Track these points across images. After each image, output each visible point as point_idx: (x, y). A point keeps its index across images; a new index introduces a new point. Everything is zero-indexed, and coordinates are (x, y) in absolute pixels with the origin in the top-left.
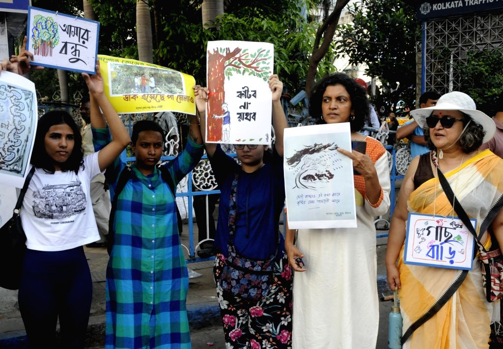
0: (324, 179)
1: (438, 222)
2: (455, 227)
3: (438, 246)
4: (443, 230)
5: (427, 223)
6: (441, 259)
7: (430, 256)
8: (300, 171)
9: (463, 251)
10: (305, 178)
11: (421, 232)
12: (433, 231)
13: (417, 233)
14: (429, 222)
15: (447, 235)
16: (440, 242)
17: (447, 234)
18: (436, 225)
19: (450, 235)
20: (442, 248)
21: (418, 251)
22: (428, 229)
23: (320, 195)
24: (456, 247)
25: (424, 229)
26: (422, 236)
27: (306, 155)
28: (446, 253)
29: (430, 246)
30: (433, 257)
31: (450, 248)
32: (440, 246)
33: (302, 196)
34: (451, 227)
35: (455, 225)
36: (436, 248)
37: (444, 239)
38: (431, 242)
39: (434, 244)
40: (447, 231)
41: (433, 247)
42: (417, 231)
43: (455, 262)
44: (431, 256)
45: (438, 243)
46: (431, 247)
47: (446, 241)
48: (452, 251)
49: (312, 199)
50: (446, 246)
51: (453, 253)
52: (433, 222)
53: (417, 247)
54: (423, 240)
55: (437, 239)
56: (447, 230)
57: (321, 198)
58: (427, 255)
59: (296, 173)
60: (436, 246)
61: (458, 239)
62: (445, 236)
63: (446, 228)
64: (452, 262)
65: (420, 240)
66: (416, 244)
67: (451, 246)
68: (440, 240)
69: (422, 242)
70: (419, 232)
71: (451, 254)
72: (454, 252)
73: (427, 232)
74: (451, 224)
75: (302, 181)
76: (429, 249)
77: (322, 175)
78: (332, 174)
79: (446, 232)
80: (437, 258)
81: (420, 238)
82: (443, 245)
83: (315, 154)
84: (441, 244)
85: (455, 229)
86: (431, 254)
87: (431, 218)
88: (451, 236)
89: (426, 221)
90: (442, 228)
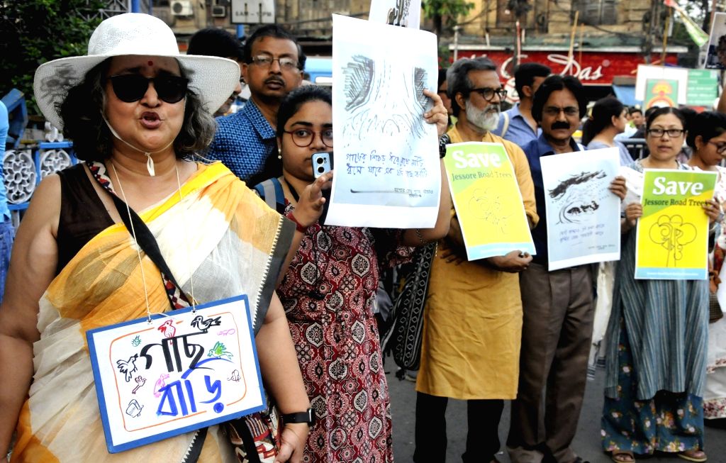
0: (589, 211)
1: (163, 329)
2: (203, 327)
3: (178, 384)
4: (180, 342)
5: (137, 341)
6: (194, 409)
7: (168, 414)
8: (565, 204)
9: (236, 373)
10: (570, 212)
11: (130, 367)
12: (157, 353)
13: (121, 371)
14: (142, 337)
15: (191, 352)
16: (182, 373)
17: (191, 349)
18: (159, 337)
19: (198, 349)
20: (188, 384)
21: (136, 411)
22: (144, 353)
23: (584, 229)
24: (217, 370)
25: (136, 356)
26: (135, 375)
27: (572, 185)
28: (201, 392)
29: (160, 391)
30: (174, 413)
31: (207, 378)
32: (183, 382)
33: (566, 232)
34: (196, 330)
35: (204, 323)
36: (174, 389)
37: (186, 362)
38: (159, 382)
39: (168, 382)
40: (188, 342)
41: (167, 389)
42: (120, 366)
43: (225, 404)
44: (170, 411)
45: (175, 376)
46: (163, 393)
47: (193, 367)
48: (212, 383)
49: (576, 234)
50: (197, 378)
51: (215, 387)
52: (151, 334)
53: (130, 405)
54: (141, 383)
55: (170, 369)
56: (190, 340)
57: (585, 232)
58: (160, 412)
59: (561, 207)
60: (173, 384)
61: (220, 351)
62: (189, 355)
63: (185, 337)
64: (219, 408)
65: (133, 384)
66: (127, 397)
67: (207, 372)
68: (180, 369)
69: (138, 387)
70: (124, 369)
71: (212, 391)
72: (218, 384)
73: (144, 359)
74: (193, 324)
75: (567, 215)
76: (161, 397)
77: (587, 207)
78: (598, 204)
79: (186, 345)
80: (185, 412)
81: (132, 380)
82: (187, 379)
83: (582, 184)
84: (184, 376)
85: (205, 331)
86: (167, 407)
87: (144, 325)
88: (202, 350)
89: (134, 337)
90: (174, 339)
